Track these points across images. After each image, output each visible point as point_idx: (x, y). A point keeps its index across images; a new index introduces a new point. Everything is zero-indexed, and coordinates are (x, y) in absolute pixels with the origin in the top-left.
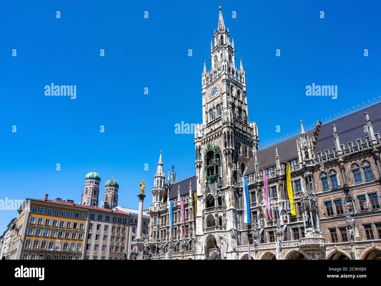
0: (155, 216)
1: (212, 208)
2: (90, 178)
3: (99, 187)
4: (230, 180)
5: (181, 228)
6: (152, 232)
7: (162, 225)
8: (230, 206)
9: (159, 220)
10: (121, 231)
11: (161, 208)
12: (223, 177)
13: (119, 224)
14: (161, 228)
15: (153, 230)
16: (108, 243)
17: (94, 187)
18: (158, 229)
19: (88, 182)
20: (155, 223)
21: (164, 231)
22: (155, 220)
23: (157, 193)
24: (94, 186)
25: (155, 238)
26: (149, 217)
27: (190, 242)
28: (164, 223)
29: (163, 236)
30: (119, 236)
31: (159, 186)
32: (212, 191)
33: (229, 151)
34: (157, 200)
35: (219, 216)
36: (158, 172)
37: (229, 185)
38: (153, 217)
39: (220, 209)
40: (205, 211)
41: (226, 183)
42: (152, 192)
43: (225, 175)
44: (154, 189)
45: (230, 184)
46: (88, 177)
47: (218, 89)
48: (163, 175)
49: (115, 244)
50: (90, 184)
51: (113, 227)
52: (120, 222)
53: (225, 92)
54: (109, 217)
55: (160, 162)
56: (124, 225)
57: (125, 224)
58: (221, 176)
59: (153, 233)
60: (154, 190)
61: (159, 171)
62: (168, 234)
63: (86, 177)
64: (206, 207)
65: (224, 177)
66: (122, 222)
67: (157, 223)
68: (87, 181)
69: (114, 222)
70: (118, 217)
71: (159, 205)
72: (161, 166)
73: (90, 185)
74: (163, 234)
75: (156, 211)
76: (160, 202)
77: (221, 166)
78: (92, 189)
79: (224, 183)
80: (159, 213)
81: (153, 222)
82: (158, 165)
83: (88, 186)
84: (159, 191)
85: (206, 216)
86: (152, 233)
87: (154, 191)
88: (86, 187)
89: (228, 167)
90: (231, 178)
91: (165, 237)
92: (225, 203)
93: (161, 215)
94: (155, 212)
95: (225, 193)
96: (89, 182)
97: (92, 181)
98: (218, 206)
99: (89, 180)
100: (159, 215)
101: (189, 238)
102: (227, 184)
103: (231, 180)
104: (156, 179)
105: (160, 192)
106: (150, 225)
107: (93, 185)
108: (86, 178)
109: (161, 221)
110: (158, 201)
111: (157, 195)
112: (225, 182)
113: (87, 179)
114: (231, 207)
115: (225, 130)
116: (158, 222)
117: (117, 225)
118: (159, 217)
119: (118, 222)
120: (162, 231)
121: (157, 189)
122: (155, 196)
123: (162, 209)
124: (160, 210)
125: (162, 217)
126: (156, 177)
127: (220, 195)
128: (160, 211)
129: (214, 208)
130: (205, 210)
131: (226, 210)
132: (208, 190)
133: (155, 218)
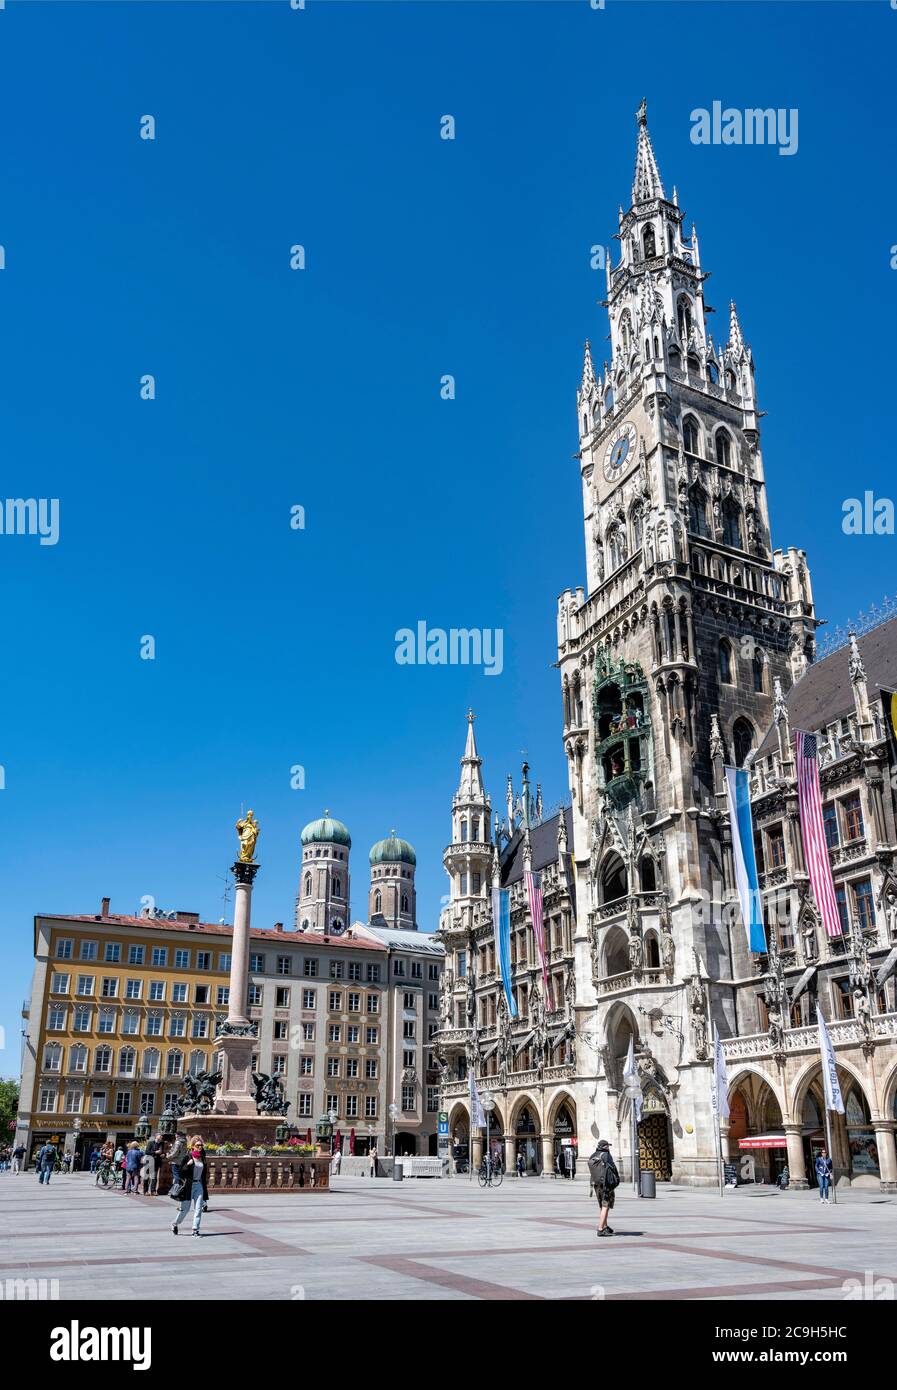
0: (459, 947)
1: (618, 903)
2: (315, 840)
3: (347, 868)
4: (680, 789)
5: (540, 985)
6: (452, 1003)
7: (483, 977)
8: (683, 889)
9: (474, 963)
10: (362, 1005)
11: (476, 917)
12: (656, 779)
13: (355, 985)
14: (480, 990)
15: (456, 997)
16: (321, 1050)
17: (330, 870)
18: (471, 992)
19: (311, 852)
20: (460, 975)
21: (489, 1000)
22: (461, 963)
23: (461, 866)
24: (330, 866)
25: (462, 1024)
26: (440, 950)
27: (569, 1035)
28: (489, 971)
29: (489, 1016)
30: (354, 1024)
31: (468, 839)
32: (616, 838)
33: (674, 675)
34: (463, 890)
35: (645, 929)
36: (464, 790)
37: (676, 808)
38: (453, 953)
39: (647, 905)
40: (598, 914)
41: (667, 801)
42: (446, 862)
43: (662, 772)
44: (449, 852)
45: (680, 802)
46: (310, 837)
47: (634, 440)
48: (479, 800)
49: (344, 1050)
50: (318, 859)
51: (332, 995)
52: (357, 978)
53: (656, 448)
54: (317, 960)
55: (470, 753)
56: (373, 988)
57: (373, 980)
58: (652, 778)
59: (456, 1009)
60: (449, 857)
61: (468, 785)
62: (503, 1010)
63: (303, 837)
64: (602, 900)
65: (660, 780)
66: (364, 976)
67: (467, 973)
68: (306, 849)
69: (335, 977)
70: (347, 960)
71: (471, 908)
72: (473, 767)
73: (316, 862)
74: (489, 1009)
75: (460, 929)
76: (474, 896)
77: (651, 739)
78: (324, 876)
79: (660, 805)
80: (472, 936)
81: (454, 968)
82: (463, 764)
83: (311, 868)
84: (468, 858)
85: (602, 934)
86: (451, 1009)
87: (450, 861)
88: (305, 869)
89: (672, 740)
90: (684, 779)
91: (494, 1020)
92: (666, 879)
93: (480, 944)
94: (458, 934)
95: (667, 838)
96: (314, 853)
97: (323, 848)
98: (638, 892)
99: (313, 848)
100: (473, 945)
101: (566, 1021)
102: (670, 805)
103: (684, 787)
104: (459, 814)
105: (471, 862)
106: (444, 979)
107: (328, 862)
108: (304, 839)
109: (479, 966)
110: (468, 895)
111: (463, 875)
112: (665, 798)
113: (306, 843)
114: (685, 891)
115: (656, 595)
116: (470, 968)
117: (346, 987)
118: (473, 950)
119: (351, 977)
120: (484, 1001)
121: (461, 852)
122: (458, 876)
123: (482, 922)
124: (475, 926)
125: (483, 949)
126: (456, 808)
127: (647, 850)
128: (473, 929)
129: (625, 901)
130: (599, 910)
131: (673, 905)
132: (606, 838)
133: (459, 954)
